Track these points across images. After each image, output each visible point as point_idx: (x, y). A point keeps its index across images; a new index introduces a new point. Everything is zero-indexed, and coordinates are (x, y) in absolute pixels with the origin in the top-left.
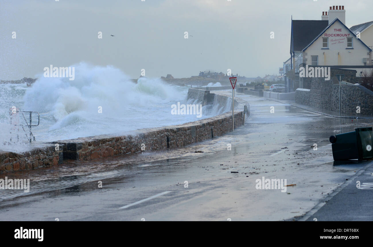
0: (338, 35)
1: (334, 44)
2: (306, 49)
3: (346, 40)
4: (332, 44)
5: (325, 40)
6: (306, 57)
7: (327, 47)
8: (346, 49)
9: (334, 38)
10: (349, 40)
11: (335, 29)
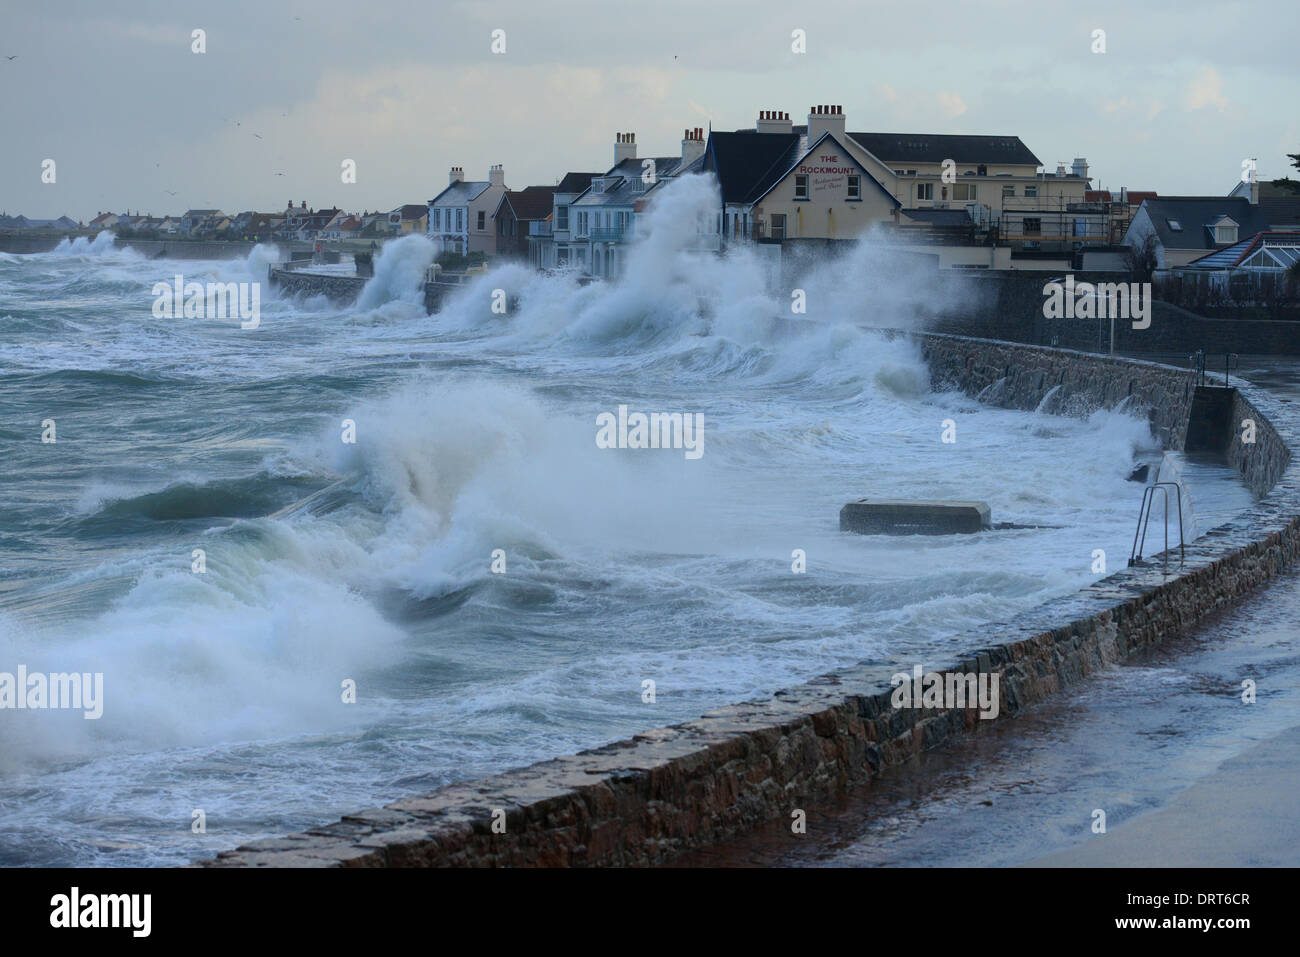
0: (829, 170)
1: (821, 188)
2: (760, 201)
3: (845, 182)
4: (817, 189)
5: (801, 181)
6: (761, 217)
7: (804, 195)
8: (847, 200)
9: (821, 176)
10: (853, 181)
11: (823, 157)
